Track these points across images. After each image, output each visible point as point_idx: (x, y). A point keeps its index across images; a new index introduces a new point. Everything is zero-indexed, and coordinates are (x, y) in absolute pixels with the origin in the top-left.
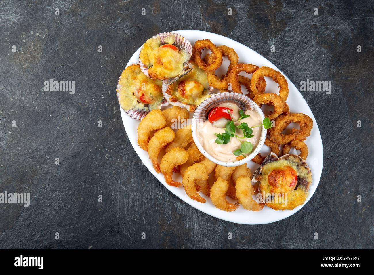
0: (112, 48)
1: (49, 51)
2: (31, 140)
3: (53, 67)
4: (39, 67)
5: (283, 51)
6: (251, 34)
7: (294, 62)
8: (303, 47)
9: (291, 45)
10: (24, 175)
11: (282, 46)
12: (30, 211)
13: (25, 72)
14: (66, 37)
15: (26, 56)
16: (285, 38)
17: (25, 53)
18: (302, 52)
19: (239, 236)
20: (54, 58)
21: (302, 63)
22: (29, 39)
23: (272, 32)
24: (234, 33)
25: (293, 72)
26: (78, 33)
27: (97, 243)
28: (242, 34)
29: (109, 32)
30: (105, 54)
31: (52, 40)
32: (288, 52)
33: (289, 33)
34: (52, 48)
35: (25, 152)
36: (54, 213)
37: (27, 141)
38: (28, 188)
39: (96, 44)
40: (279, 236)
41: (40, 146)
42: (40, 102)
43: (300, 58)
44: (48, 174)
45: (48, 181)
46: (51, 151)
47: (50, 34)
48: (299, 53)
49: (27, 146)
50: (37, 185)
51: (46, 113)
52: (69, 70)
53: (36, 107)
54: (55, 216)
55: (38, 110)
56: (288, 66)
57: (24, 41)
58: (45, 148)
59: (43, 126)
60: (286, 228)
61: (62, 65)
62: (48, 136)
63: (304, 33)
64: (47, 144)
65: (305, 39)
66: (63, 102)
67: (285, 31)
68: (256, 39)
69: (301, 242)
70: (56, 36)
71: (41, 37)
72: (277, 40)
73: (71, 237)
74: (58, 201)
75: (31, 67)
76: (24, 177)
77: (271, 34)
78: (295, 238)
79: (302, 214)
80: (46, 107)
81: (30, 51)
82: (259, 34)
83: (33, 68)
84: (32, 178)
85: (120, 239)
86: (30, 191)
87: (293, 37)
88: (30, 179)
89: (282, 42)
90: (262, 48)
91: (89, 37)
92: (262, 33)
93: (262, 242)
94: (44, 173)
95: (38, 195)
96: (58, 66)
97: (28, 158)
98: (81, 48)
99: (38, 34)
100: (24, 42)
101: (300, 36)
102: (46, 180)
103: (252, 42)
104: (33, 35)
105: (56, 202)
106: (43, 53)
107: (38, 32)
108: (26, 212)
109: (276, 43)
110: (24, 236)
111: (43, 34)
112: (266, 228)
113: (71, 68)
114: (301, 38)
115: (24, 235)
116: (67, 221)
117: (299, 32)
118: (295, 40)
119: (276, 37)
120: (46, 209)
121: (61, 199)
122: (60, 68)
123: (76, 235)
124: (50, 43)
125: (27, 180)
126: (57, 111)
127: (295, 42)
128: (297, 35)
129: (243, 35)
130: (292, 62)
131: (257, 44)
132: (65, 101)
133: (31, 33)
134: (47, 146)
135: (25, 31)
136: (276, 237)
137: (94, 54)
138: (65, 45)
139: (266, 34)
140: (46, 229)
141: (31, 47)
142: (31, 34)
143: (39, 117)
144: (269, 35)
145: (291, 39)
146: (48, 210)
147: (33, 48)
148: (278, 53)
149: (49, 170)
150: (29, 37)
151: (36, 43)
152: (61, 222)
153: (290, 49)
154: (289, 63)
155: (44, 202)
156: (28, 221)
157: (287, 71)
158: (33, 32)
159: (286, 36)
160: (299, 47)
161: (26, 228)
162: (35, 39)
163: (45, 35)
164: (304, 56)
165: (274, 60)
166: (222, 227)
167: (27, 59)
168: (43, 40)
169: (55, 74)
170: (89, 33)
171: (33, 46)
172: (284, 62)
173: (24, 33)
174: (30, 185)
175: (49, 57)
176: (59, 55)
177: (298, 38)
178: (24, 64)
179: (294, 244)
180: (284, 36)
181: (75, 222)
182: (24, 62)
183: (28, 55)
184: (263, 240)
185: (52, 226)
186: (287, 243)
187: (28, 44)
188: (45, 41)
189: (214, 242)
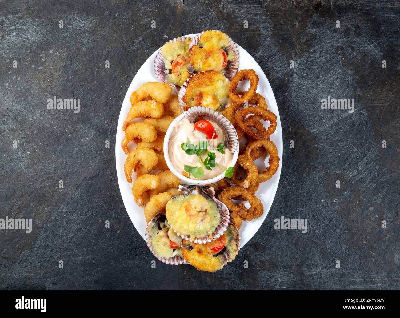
0: (132, 67)
1: (68, 71)
2: (49, 161)
3: (72, 87)
4: (58, 86)
5: (308, 72)
6: (274, 55)
7: (318, 84)
8: (328, 69)
9: (316, 66)
10: (42, 196)
11: (307, 67)
12: (49, 232)
13: (44, 91)
14: (85, 56)
15: (45, 75)
16: (310, 59)
17: (44, 73)
18: (327, 74)
19: (260, 261)
20: (74, 77)
21: (327, 85)
22: (48, 58)
23: (296, 53)
24: (257, 54)
25: (317, 94)
26: (97, 52)
27: (115, 265)
28: (266, 54)
29: (129, 51)
30: (125, 74)
31: (72, 59)
32: (313, 73)
33: (314, 54)
34: (71, 68)
35: (43, 173)
36: (72, 235)
37: (46, 161)
38: (46, 208)
39: (116, 64)
40: (300, 262)
41: (58, 166)
42: (59, 122)
43: (325, 80)
44: (66, 195)
45: (66, 202)
46: (69, 172)
47: (69, 54)
48: (324, 75)
49: (46, 167)
50: (56, 206)
51: (65, 133)
52: (89, 90)
53: (55, 128)
54: (73, 237)
55: (57, 130)
56: (313, 88)
57: (44, 60)
58: (64, 169)
59: (62, 146)
60: (308, 254)
61: (81, 85)
62: (67, 156)
63: (330, 54)
64: (66, 165)
65: (330, 60)
66: (82, 123)
67: (310, 52)
68: (280, 60)
69: (323, 269)
70: (75, 55)
71: (61, 57)
72: (301, 61)
73: (89, 259)
74: (77, 222)
75: (50, 87)
76: (43, 198)
77: (295, 56)
78: (317, 264)
79: (324, 240)
80: (65, 128)
81: (50, 70)
82: (283, 55)
83: (52, 88)
84: (51, 199)
85: (138, 262)
86: (48, 211)
87: (318, 58)
88: (49, 199)
89: (306, 64)
90: (285, 69)
91: (109, 57)
92: (286, 54)
93: (283, 267)
94: (63, 194)
95: (56, 216)
96: (77, 86)
97: (47, 178)
98: (101, 67)
99: (57, 53)
100: (43, 62)
101: (325, 57)
102: (64, 201)
103: (275, 63)
104: (52, 55)
105: (74, 224)
106: (62, 72)
107: (57, 51)
108: (44, 233)
109: (300, 64)
110: (42, 257)
111: (62, 54)
112: (288, 253)
113: (91, 88)
114: (326, 60)
115: (42, 256)
116: (85, 243)
117: (325, 53)
118: (320, 61)
119: (300, 58)
120: (64, 230)
121: (79, 221)
122: (79, 88)
123: (94, 257)
124: (69, 62)
125: (45, 200)
126: (76, 131)
127: (319, 63)
128: (322, 56)
129: (267, 56)
130: (317, 84)
131: (280, 65)
132: (84, 122)
133: (51, 52)
134: (66, 167)
135: (45, 50)
136: (298, 263)
137: (114, 73)
138: (85, 64)
139: (290, 55)
140: (65, 250)
141: (50, 66)
142: (50, 54)
143: (57, 137)
144: (293, 56)
145: (316, 60)
146: (66, 231)
147: (53, 68)
148: (303, 74)
149: (67, 191)
150: (48, 56)
151: (56, 62)
152: (79, 244)
153: (315, 71)
154: (313, 85)
155: (62, 223)
156: (46, 242)
157: (311, 93)
158: (53, 52)
159: (311, 57)
160: (324, 68)
161: (44, 249)
162: (54, 58)
163: (64, 54)
164: (329, 78)
165: (298, 82)
166: (243, 252)
167: (46, 79)
168: (62, 60)
169: (74, 94)
170: (109, 52)
171: (52, 65)
172: (308, 84)
173: (44, 52)
174: (49, 206)
175: (69, 76)
176: (78, 75)
177: (323, 59)
178: (43, 84)
179: (316, 270)
180: (308, 57)
181: (93, 244)
182: (43, 81)
183: (48, 75)
184: (284, 266)
185: (71, 248)
186: (308, 269)
187: (47, 64)
188: (64, 60)
189: (234, 267)
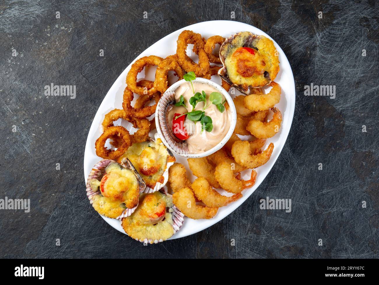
0: (144, 42)
1: (75, 46)
2: (56, 143)
3: (80, 63)
4: (65, 63)
5: (331, 45)
6: (295, 27)
7: (342, 58)
8: (352, 42)
9: (339, 39)
10: (50, 181)
11: (330, 40)
12: (57, 220)
13: (49, 69)
14: (94, 31)
15: (50, 52)
16: (333, 32)
17: (49, 49)
18: (351, 47)
19: (285, 247)
20: (81, 53)
21: (351, 58)
22: (54, 32)
23: (318, 25)
24: (277, 27)
25: (342, 68)
26: (106, 27)
27: (130, 255)
28: (286, 27)
29: (140, 25)
30: (137, 49)
31: (78, 33)
32: (336, 47)
33: (337, 26)
34: (78, 43)
35: (50, 156)
36: (82, 222)
37: (53, 143)
38: (54, 195)
39: (126, 38)
40: (328, 247)
41: (66, 149)
42: (66, 102)
43: (349, 53)
44: (76, 179)
45: (75, 187)
46: (78, 155)
47: (77, 28)
48: (348, 48)
49: (53, 150)
50: (64, 192)
51: (73, 113)
52: (98, 67)
53: (62, 107)
54: (83, 225)
55: (64, 110)
56: (337, 62)
57: (49, 35)
58: (72, 152)
59: (70, 127)
60: (336, 239)
61: (90, 61)
62: (75, 138)
63: (354, 26)
64: (74, 147)
65: (355, 32)
66: (91, 102)
67: (333, 24)
68: (301, 33)
69: (352, 254)
70: (83, 29)
71: (67, 31)
72: (324, 33)
73: (101, 248)
74: (87, 209)
75: (56, 64)
76: (50, 183)
77: (317, 28)
78: (346, 249)
79: (353, 223)
80: (72, 107)
81: (55, 46)
82: (304, 27)
83: (58, 65)
84: (59, 184)
85: (155, 251)
86: (56, 198)
87: (341, 30)
88: (56, 185)
89: (329, 36)
90: (307, 43)
91: (119, 31)
92: (308, 26)
93: (309, 253)
94: (71, 178)
95: (64, 202)
96: (86, 62)
97: (54, 162)
98: (110, 42)
99: (63, 28)
100: (48, 37)
101: (349, 29)
102: (73, 186)
103: (296, 36)
104: (58, 29)
105: (85, 210)
106: (69, 48)
107: (63, 26)
108: (52, 221)
109: (323, 37)
110: (50, 248)
111: (69, 28)
112: (315, 237)
113: (100, 65)
114: (350, 32)
115: (50, 246)
116: (96, 231)
117: (348, 25)
118: (344, 34)
119: (322, 30)
120: (74, 217)
121: (89, 207)
122: (87, 64)
123: (107, 246)
124: (76, 37)
125: (53, 186)
126: (84, 111)
127: (343, 36)
128: (346, 28)
129: (287, 28)
130: (341, 57)
131: (302, 38)
132: (94, 100)
133: (56, 27)
134: (74, 150)
135: (50, 24)
136: (325, 248)
137: (124, 49)
138: (93, 40)
139: (312, 27)
140: (74, 240)
141: (55, 42)
142: (56, 28)
143: (65, 117)
144: (315, 28)
145: (339, 33)
146: (76, 219)
147: (59, 43)
148: (326, 47)
149: (76, 175)
150: (54, 30)
151: (62, 37)
152: (90, 232)
153: (338, 44)
154: (337, 59)
155: (72, 210)
156: (54, 231)
157: (335, 67)
158: (58, 26)
159: (334, 29)
160: (348, 41)
161: (52, 239)
162: (60, 33)
163: (71, 29)
164: (354, 52)
165: (321, 56)
166: (266, 237)
167: (51, 55)
168: (69, 34)
169: (82, 71)
170: (119, 26)
171: (58, 40)
172: (331, 57)
173: (49, 27)
174: (56, 192)
175: (76, 52)
176: (86, 50)
177: (347, 31)
178: (49, 61)
179: (345, 255)
180: (331, 29)
181: (105, 232)
182: (49, 58)
183: (53, 51)
184: (311, 251)
185: (81, 236)
186: (337, 254)
187: (53, 39)
188: (71, 35)
189: (258, 254)
